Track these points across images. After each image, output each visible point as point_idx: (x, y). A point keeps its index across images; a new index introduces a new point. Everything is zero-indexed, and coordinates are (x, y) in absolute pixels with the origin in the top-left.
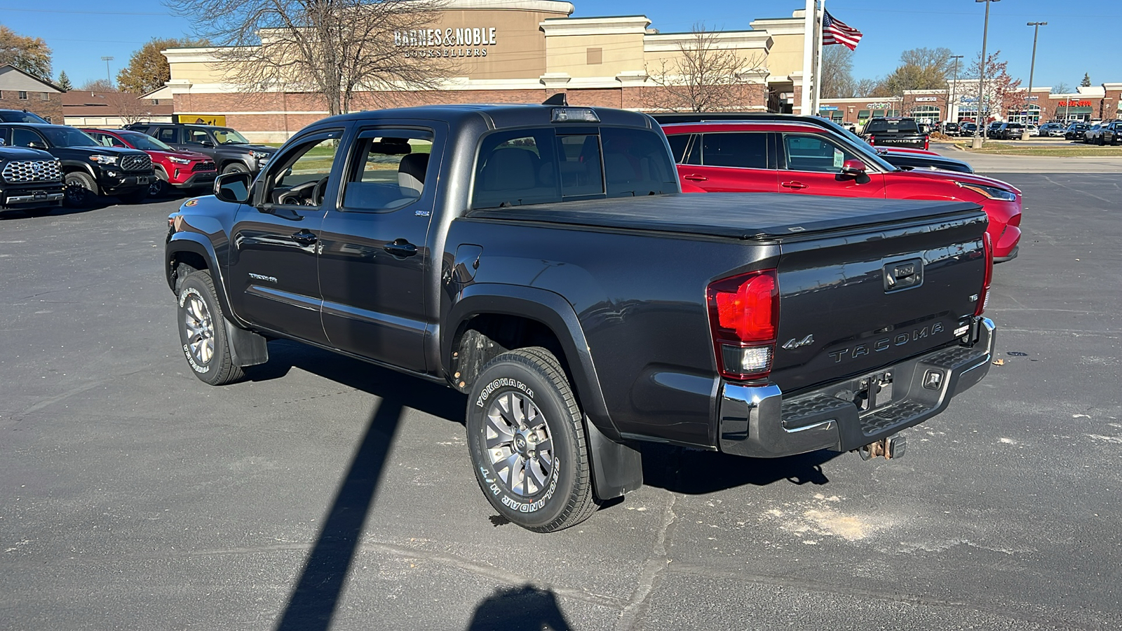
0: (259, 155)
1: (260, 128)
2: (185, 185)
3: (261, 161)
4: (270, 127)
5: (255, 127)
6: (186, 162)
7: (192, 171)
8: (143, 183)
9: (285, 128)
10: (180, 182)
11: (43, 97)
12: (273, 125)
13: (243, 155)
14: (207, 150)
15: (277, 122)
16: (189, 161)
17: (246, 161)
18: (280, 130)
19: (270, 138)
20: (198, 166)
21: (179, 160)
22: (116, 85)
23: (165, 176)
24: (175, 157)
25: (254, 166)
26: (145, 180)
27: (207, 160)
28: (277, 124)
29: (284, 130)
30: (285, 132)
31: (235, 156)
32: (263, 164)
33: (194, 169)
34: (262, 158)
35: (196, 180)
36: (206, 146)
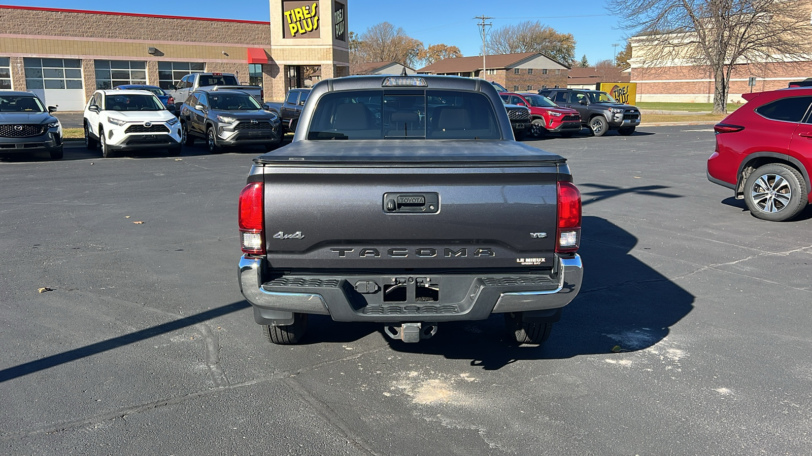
0: (615, 111)
1: (689, 92)
2: (556, 130)
3: (616, 115)
4: (697, 91)
5: (686, 91)
6: (558, 115)
7: (562, 121)
8: (520, 127)
9: (708, 92)
10: (554, 127)
11: (557, 73)
12: (699, 89)
13: (605, 111)
14: (583, 107)
15: (703, 87)
16: (561, 114)
17: (605, 115)
18: (704, 93)
19: (695, 99)
20: (567, 117)
21: (554, 113)
22: (614, 63)
23: (543, 124)
24: (552, 111)
25: (611, 118)
26: (522, 125)
27: (573, 114)
28: (702, 89)
29: (707, 93)
30: (707, 95)
31: (599, 111)
32: (617, 117)
33: (563, 119)
34: (617, 113)
35: (563, 127)
36: (582, 104)
